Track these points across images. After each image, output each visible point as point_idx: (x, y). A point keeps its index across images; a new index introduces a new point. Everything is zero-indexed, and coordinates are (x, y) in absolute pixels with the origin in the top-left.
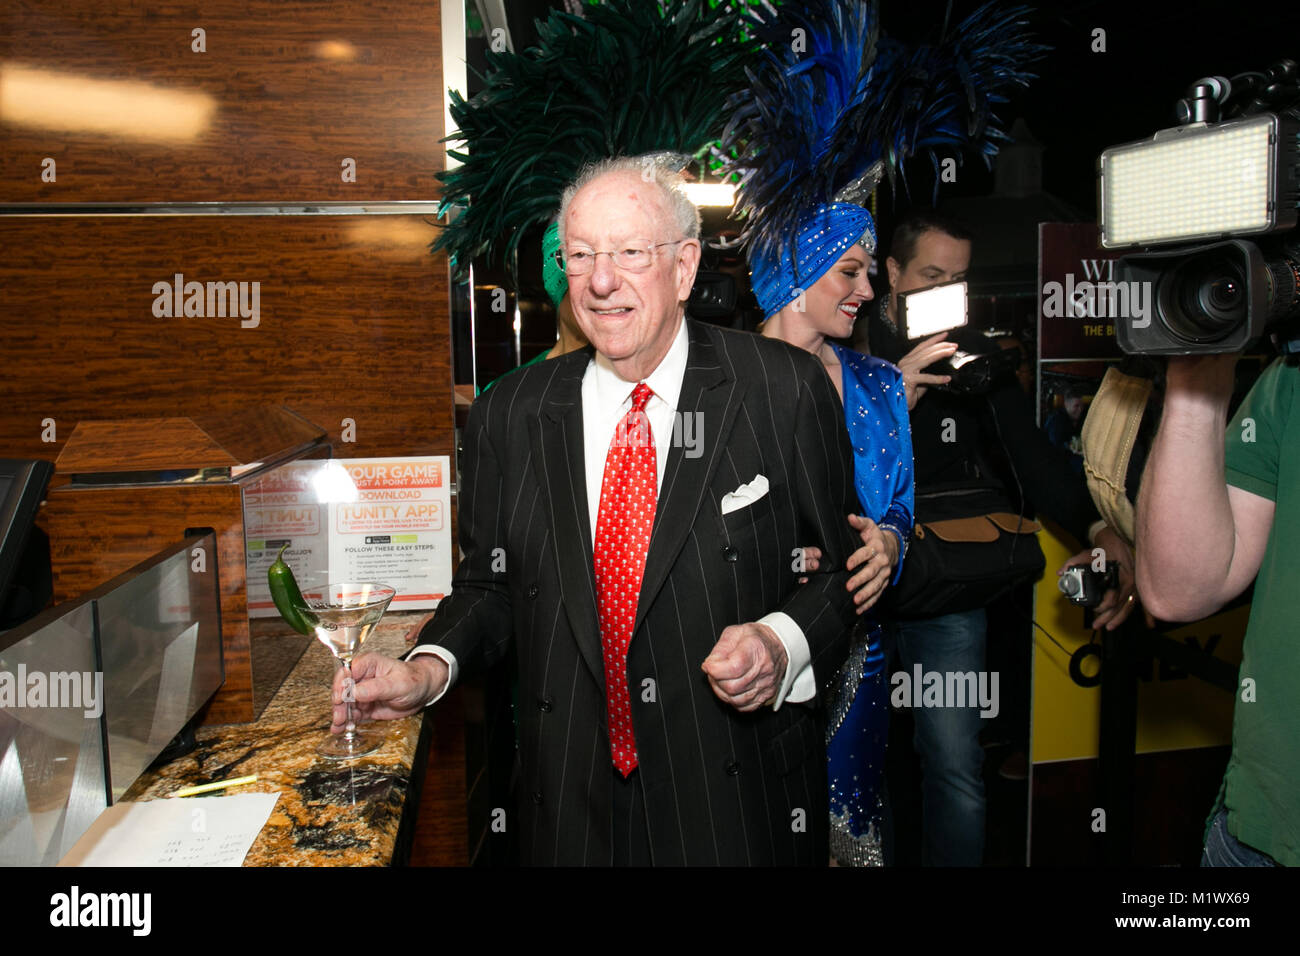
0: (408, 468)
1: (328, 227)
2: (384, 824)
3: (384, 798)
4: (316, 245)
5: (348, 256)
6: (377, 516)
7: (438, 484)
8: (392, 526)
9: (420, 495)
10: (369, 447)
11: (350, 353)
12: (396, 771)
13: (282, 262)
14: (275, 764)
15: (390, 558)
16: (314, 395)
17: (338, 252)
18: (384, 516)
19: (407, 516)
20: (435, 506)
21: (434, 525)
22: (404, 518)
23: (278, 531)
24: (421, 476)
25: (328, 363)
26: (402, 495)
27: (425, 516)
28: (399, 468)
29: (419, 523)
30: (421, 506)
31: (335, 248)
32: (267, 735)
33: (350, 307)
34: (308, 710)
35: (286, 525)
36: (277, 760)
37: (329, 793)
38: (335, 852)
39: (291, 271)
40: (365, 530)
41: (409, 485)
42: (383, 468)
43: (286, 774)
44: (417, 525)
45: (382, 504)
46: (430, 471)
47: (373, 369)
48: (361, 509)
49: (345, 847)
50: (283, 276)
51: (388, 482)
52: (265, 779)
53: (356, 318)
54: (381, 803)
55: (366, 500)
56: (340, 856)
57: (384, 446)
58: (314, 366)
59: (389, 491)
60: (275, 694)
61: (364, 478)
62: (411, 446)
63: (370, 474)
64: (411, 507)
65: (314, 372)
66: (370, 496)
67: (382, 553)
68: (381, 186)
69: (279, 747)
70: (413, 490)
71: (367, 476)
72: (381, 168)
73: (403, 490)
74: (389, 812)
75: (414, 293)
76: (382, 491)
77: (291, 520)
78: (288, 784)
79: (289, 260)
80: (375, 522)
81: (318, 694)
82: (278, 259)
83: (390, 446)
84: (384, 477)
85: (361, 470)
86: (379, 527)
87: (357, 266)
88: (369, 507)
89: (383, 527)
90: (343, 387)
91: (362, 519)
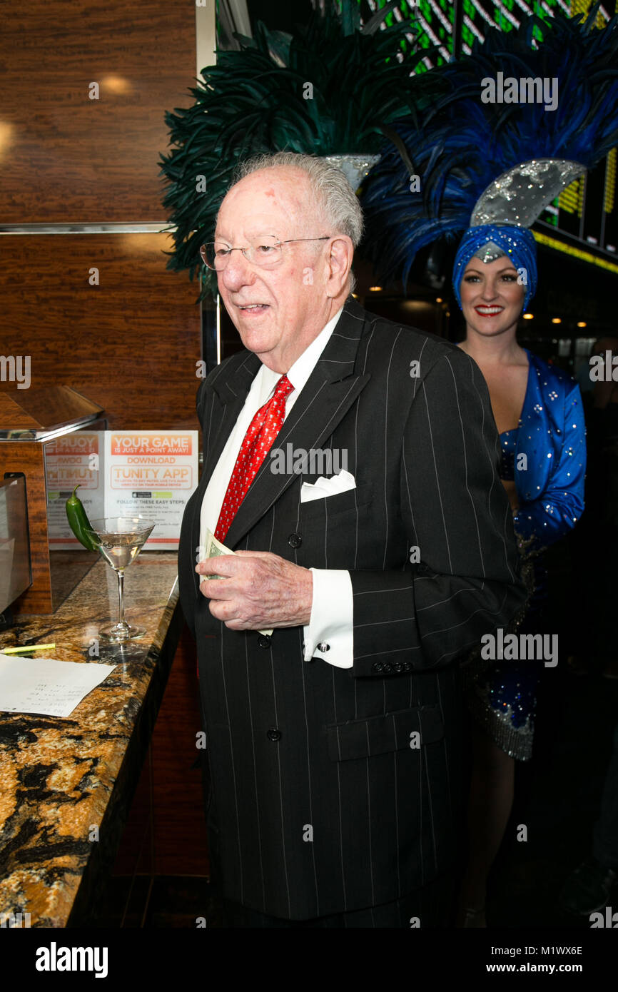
0: (166, 439)
1: (106, 243)
2: (141, 676)
3: (141, 662)
4: (96, 258)
5: (121, 267)
6: (141, 477)
7: (189, 453)
8: (152, 485)
9: (175, 460)
10: (136, 422)
11: (123, 346)
12: (151, 648)
13: (70, 272)
14: (67, 639)
15: (150, 510)
16: (94, 379)
17: (114, 264)
18: (147, 477)
19: (164, 477)
20: (186, 470)
21: (184, 485)
22: (162, 479)
23: (67, 485)
24: (176, 446)
25: (105, 354)
26: (161, 461)
27: (178, 477)
28: (159, 439)
29: (173, 483)
30: (175, 470)
31: (110, 261)
32: (61, 622)
33: (122, 310)
34: (89, 609)
35: (73, 481)
36: (68, 637)
37: (104, 657)
38: (107, 689)
39: (77, 279)
40: (132, 487)
41: (166, 453)
42: (145, 439)
43: (74, 645)
44: (172, 485)
45: (146, 468)
46: (183, 443)
47: (140, 360)
48: (130, 471)
49: (114, 686)
50: (71, 284)
51: (150, 450)
52: (61, 647)
53: (126, 318)
54: (139, 665)
55: (133, 464)
56: (111, 691)
57: (147, 421)
58: (94, 356)
59: (151, 457)
60: (66, 598)
61: (132, 446)
62: (168, 422)
63: (137, 443)
64: (168, 471)
65: (95, 361)
66: (136, 460)
67: (145, 505)
68: (147, 208)
69: (69, 630)
70: (169, 457)
71: (134, 445)
72: (147, 194)
73: (162, 456)
74: (145, 671)
75: (173, 298)
76: (145, 457)
77: (76, 477)
78: (76, 651)
79: (75, 271)
80: (140, 481)
81: (96, 600)
82: (68, 269)
83: (151, 422)
84: (147, 446)
85: (130, 440)
86: (142, 485)
87: (127, 275)
88: (135, 468)
89: (146, 485)
90: (116, 374)
91: (130, 478)
